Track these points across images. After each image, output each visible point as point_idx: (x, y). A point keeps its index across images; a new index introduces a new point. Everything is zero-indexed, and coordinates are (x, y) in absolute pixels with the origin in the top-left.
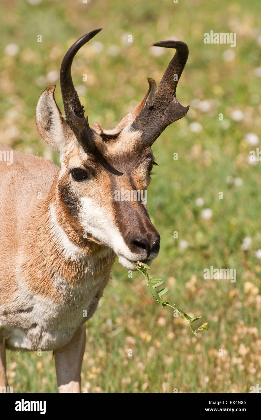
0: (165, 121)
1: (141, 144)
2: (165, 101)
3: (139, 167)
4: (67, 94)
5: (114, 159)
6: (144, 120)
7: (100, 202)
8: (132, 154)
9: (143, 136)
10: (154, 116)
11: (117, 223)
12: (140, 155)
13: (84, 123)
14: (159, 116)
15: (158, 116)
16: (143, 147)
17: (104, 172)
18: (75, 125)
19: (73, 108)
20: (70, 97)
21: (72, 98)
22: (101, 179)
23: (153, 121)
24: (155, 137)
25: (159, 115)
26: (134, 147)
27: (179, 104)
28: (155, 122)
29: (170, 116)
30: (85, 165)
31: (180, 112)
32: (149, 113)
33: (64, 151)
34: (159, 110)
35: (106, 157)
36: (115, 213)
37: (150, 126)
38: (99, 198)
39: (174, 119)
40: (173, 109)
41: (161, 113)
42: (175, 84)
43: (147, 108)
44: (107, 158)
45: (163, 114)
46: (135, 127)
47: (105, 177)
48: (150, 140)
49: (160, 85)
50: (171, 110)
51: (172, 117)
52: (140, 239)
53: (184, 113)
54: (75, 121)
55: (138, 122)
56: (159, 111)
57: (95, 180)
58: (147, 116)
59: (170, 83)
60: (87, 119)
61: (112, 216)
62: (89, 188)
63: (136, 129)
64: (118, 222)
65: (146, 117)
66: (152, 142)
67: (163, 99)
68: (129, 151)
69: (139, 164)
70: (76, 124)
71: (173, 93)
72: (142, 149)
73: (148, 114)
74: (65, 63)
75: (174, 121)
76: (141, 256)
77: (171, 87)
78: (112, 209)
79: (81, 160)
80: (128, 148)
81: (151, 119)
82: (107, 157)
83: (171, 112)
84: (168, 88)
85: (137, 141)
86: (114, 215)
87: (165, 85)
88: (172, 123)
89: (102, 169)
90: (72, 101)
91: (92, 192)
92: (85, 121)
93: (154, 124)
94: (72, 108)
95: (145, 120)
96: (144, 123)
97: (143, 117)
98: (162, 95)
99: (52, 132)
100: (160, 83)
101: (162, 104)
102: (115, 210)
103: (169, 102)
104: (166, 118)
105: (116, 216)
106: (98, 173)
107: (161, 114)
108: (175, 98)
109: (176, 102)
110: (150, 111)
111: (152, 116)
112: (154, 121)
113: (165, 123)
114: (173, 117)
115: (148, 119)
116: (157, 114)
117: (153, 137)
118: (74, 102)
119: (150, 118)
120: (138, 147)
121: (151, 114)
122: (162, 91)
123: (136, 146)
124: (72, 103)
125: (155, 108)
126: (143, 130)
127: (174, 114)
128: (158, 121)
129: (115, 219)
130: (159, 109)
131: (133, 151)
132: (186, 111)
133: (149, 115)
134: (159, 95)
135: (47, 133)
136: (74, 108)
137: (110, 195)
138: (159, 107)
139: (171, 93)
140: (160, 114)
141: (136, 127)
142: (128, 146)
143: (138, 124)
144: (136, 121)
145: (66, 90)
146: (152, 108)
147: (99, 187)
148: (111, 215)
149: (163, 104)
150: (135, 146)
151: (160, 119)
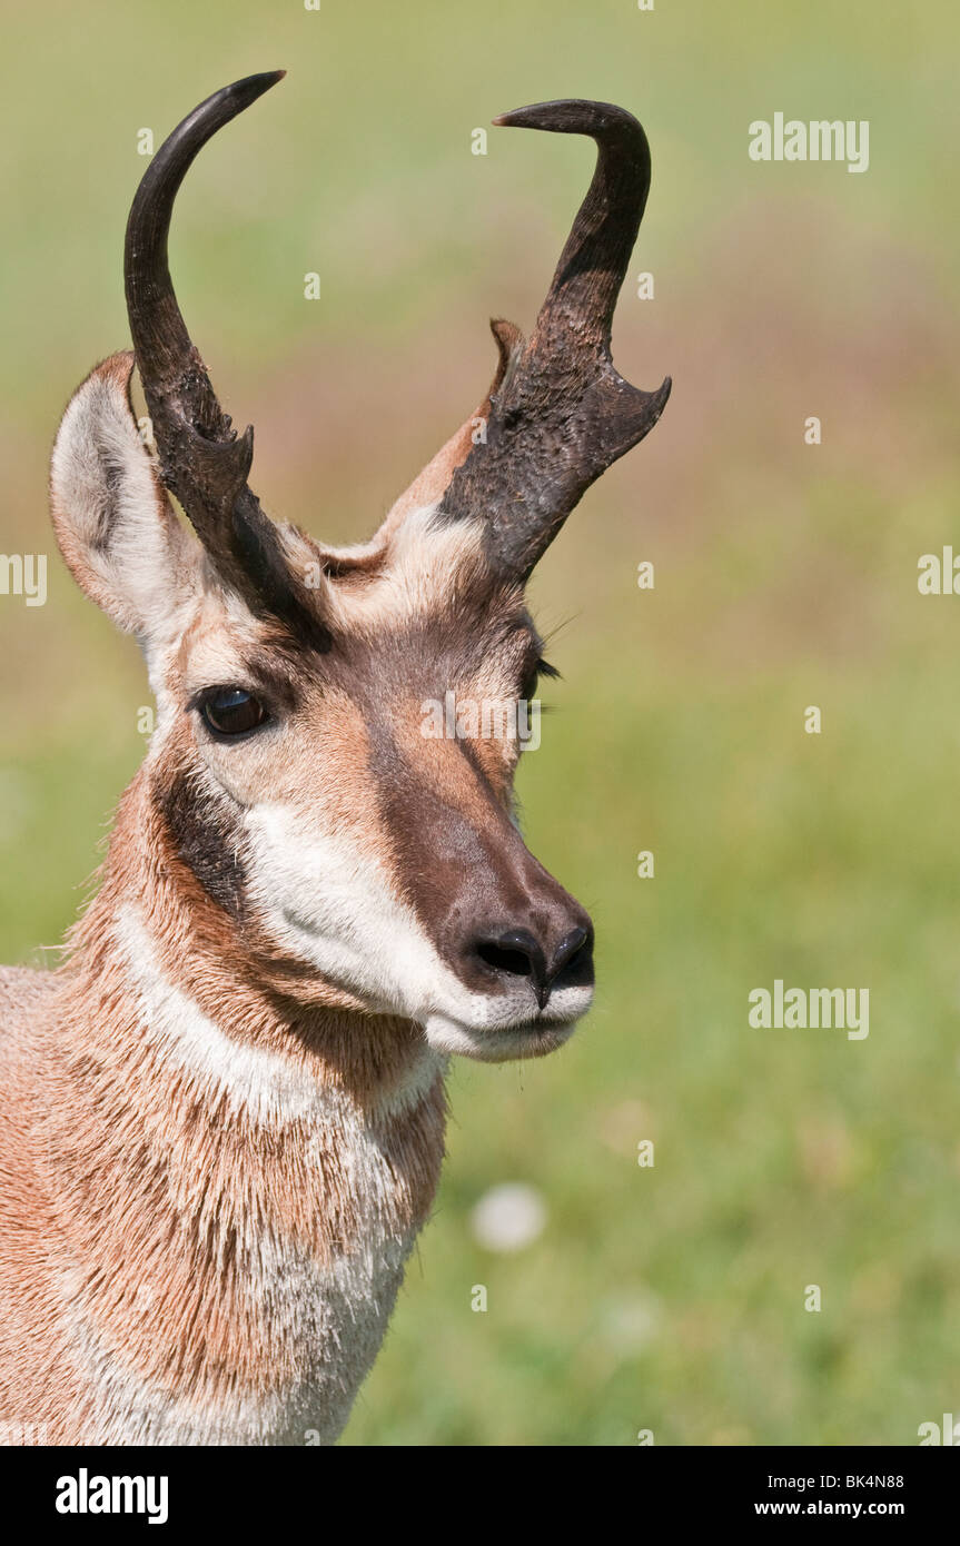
0: (577, 466)
1: (482, 570)
2: (569, 380)
3: (483, 671)
4: (160, 355)
5: (375, 642)
6: (482, 474)
7: (328, 816)
8: (448, 620)
9: (490, 537)
10: (528, 454)
11: (403, 888)
12: (480, 621)
13: (236, 459)
14: (547, 448)
15: (543, 451)
16: (493, 583)
17: (336, 693)
18: (200, 483)
19: (186, 413)
20: (172, 367)
21: (181, 374)
22: (326, 723)
23: (526, 472)
24: (537, 540)
25: (548, 444)
26: (456, 588)
27: (627, 386)
28: (533, 478)
29: (592, 443)
30: (254, 668)
31: (632, 415)
32: (507, 442)
33: (168, 639)
34: (545, 425)
35: (341, 633)
36: (396, 850)
37: (514, 494)
38: (323, 801)
39: (613, 451)
40: (606, 410)
41: (554, 435)
42: (607, 307)
43: (497, 423)
44: (344, 636)
45: (565, 439)
46: (451, 509)
47: (342, 714)
48: (518, 555)
49: (542, 319)
50: (595, 419)
51: (603, 445)
52: (502, 932)
53: (651, 413)
54: (201, 464)
55: (464, 489)
56: (547, 429)
57: (299, 727)
58: (500, 458)
59: (582, 305)
60: (249, 438)
61: (383, 864)
62: (278, 761)
63: (458, 517)
64: (411, 883)
65: (493, 460)
66: (526, 562)
67: (558, 376)
68: (436, 606)
69: (480, 660)
70: (206, 475)
71: (598, 345)
72: (489, 596)
73: (500, 447)
74: (140, 218)
75: (614, 460)
76: (511, 1005)
77: (589, 318)
78: (382, 837)
79: (238, 648)
80: (431, 597)
81: (517, 464)
82: (345, 633)
83: (597, 424)
84: (580, 325)
85: (468, 564)
86: (390, 858)
87: (563, 312)
88: (604, 468)
89: (325, 681)
90: (182, 386)
91: (291, 780)
92: (241, 448)
93: (529, 484)
94: (183, 416)
95: (493, 474)
96: (490, 487)
97: (482, 465)
98: (554, 356)
99: (122, 555)
100: (543, 311)
101: (558, 397)
102: (392, 838)
103: (586, 385)
104: (576, 452)
105: (399, 862)
106: (311, 695)
107: (558, 440)
108: (607, 365)
109: (615, 381)
110: (510, 433)
111: (518, 451)
112: (529, 474)
113: (578, 477)
114: (607, 443)
115: (503, 468)
116: (540, 439)
117: (529, 542)
118: (189, 389)
119: (511, 461)
120: (470, 589)
121: (513, 446)
122: (554, 341)
123: (460, 583)
124: (181, 393)
125: (531, 415)
126: (488, 516)
127: (611, 429)
128: (546, 472)
129: (397, 875)
130: (545, 419)
131: (449, 607)
132: (659, 405)
133: (507, 451)
134: (543, 358)
135: (97, 560)
136: (191, 412)
137: (367, 782)
138: (546, 408)
139: (592, 346)
140: (553, 438)
141: (455, 509)
142: (430, 589)
143: (466, 493)
144: (456, 485)
145: (152, 338)
146: (514, 419)
147: (319, 756)
148: (377, 861)
149: (560, 398)
150: (457, 582)
151: (554, 460)
